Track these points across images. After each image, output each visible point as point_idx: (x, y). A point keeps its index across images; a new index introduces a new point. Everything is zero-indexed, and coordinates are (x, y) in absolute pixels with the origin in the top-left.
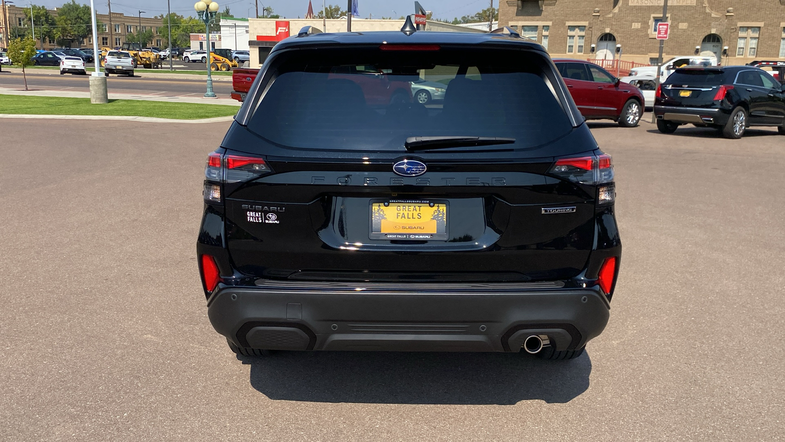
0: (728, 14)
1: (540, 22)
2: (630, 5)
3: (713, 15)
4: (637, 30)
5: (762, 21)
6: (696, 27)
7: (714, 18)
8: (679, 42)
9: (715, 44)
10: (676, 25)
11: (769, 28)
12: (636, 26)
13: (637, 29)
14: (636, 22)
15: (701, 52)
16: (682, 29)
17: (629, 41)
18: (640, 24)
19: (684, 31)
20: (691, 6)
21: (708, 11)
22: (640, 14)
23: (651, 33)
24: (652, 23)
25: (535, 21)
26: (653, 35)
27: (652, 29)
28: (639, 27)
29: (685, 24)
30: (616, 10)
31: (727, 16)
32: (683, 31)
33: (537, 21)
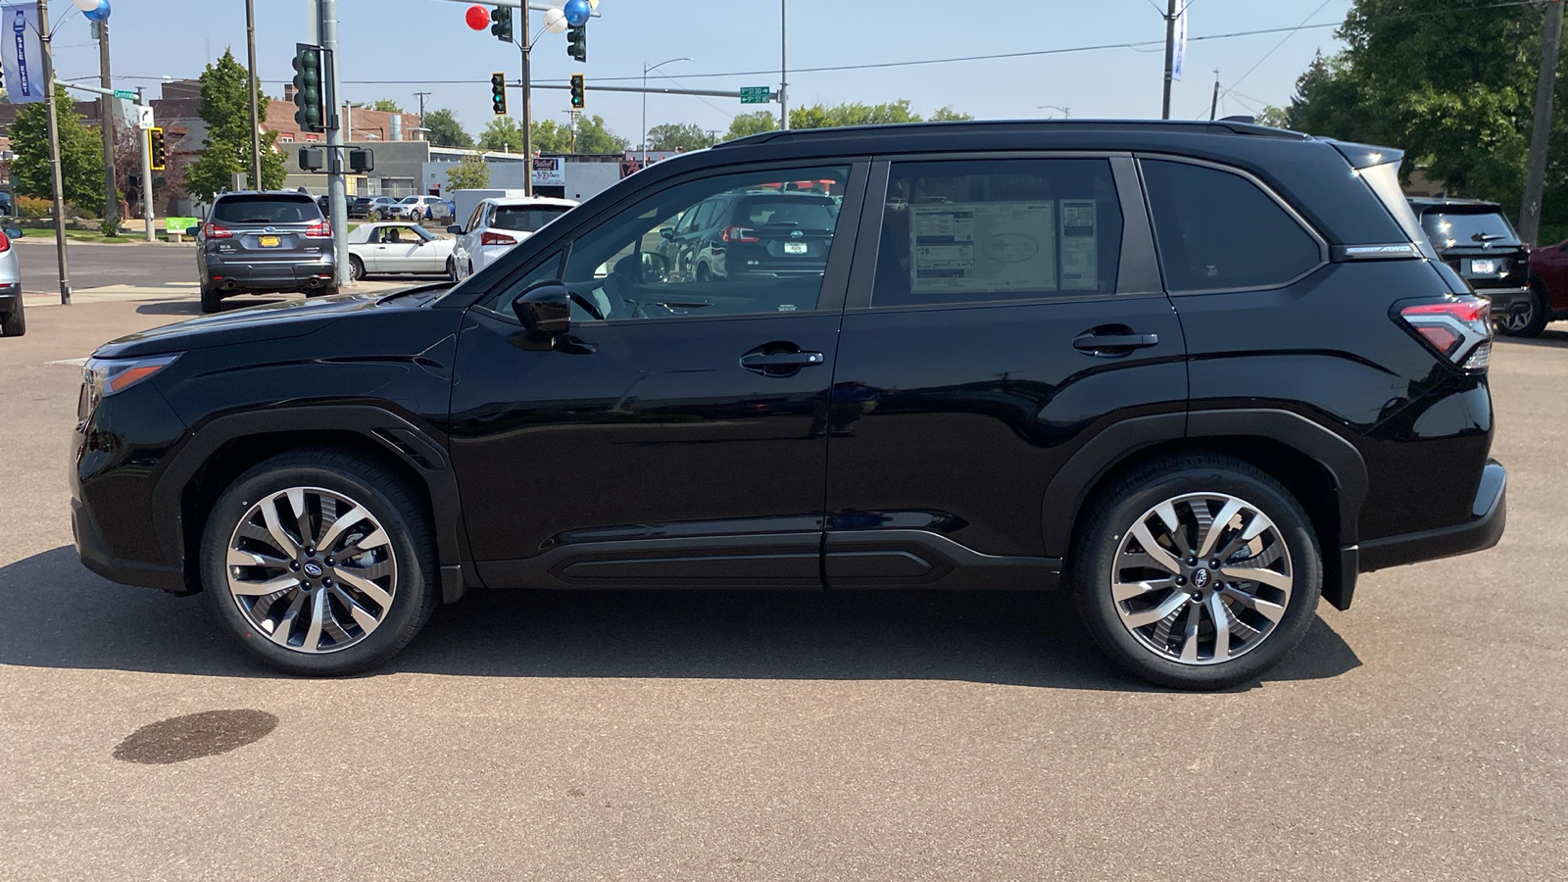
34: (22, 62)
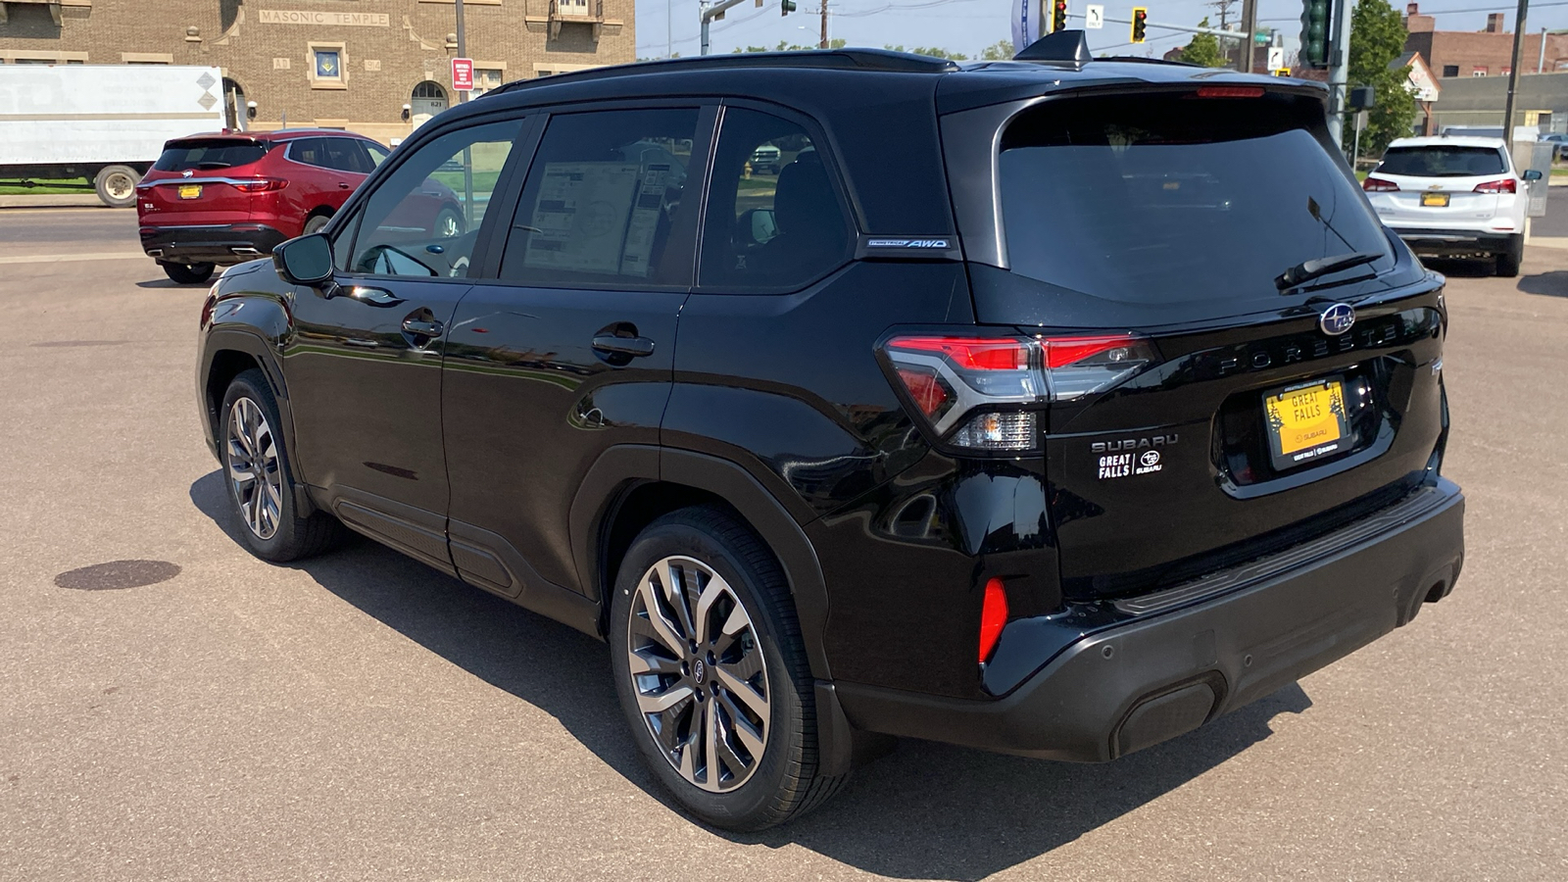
0: (449, 45)
1: (61, 52)
2: (261, 21)
3: (423, 46)
4: (285, 72)
5: (503, 60)
6: (396, 68)
7: (426, 51)
8: (369, 97)
9: (435, 100)
10: (359, 63)
11: (516, 72)
12: (282, 64)
13: (284, 70)
14: (280, 57)
15: (413, 115)
16: (372, 72)
17: (272, 94)
18: (288, 60)
19: (376, 76)
20: (382, 28)
21: (412, 38)
22: (285, 41)
23: (314, 79)
24: (311, 58)
25: (47, 49)
26: (318, 82)
27: (313, 70)
28: (289, 67)
29: (375, 62)
30: (234, 31)
31: (447, 48)
32: (374, 75)
33: (52, 49)
34: (1024, 19)
